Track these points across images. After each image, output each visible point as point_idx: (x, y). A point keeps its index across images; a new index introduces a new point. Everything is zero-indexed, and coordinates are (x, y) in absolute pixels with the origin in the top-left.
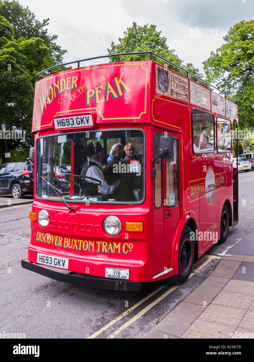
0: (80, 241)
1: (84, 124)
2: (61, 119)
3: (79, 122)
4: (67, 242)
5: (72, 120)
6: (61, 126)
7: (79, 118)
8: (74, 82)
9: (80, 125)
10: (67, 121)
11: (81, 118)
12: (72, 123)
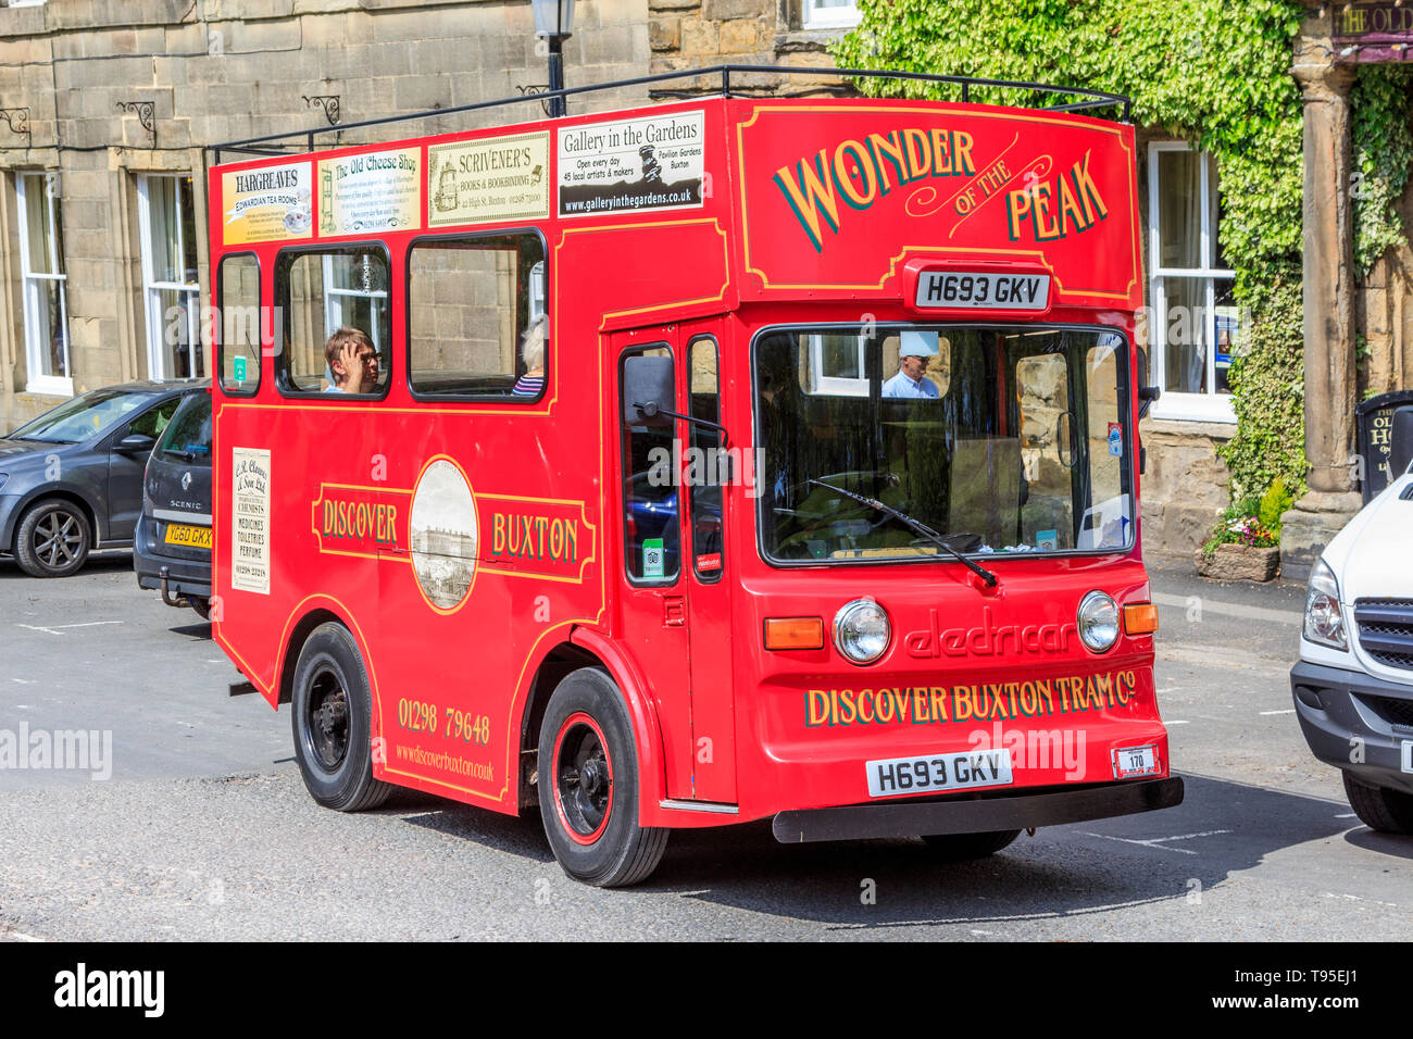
0: (1012, 685)
1: (1020, 300)
2: (946, 275)
3: (1005, 292)
4: (966, 699)
5: (983, 284)
6: (939, 299)
7: (1007, 281)
8: (962, 153)
9: (1007, 305)
10: (967, 284)
11: (1014, 280)
12: (981, 295)
